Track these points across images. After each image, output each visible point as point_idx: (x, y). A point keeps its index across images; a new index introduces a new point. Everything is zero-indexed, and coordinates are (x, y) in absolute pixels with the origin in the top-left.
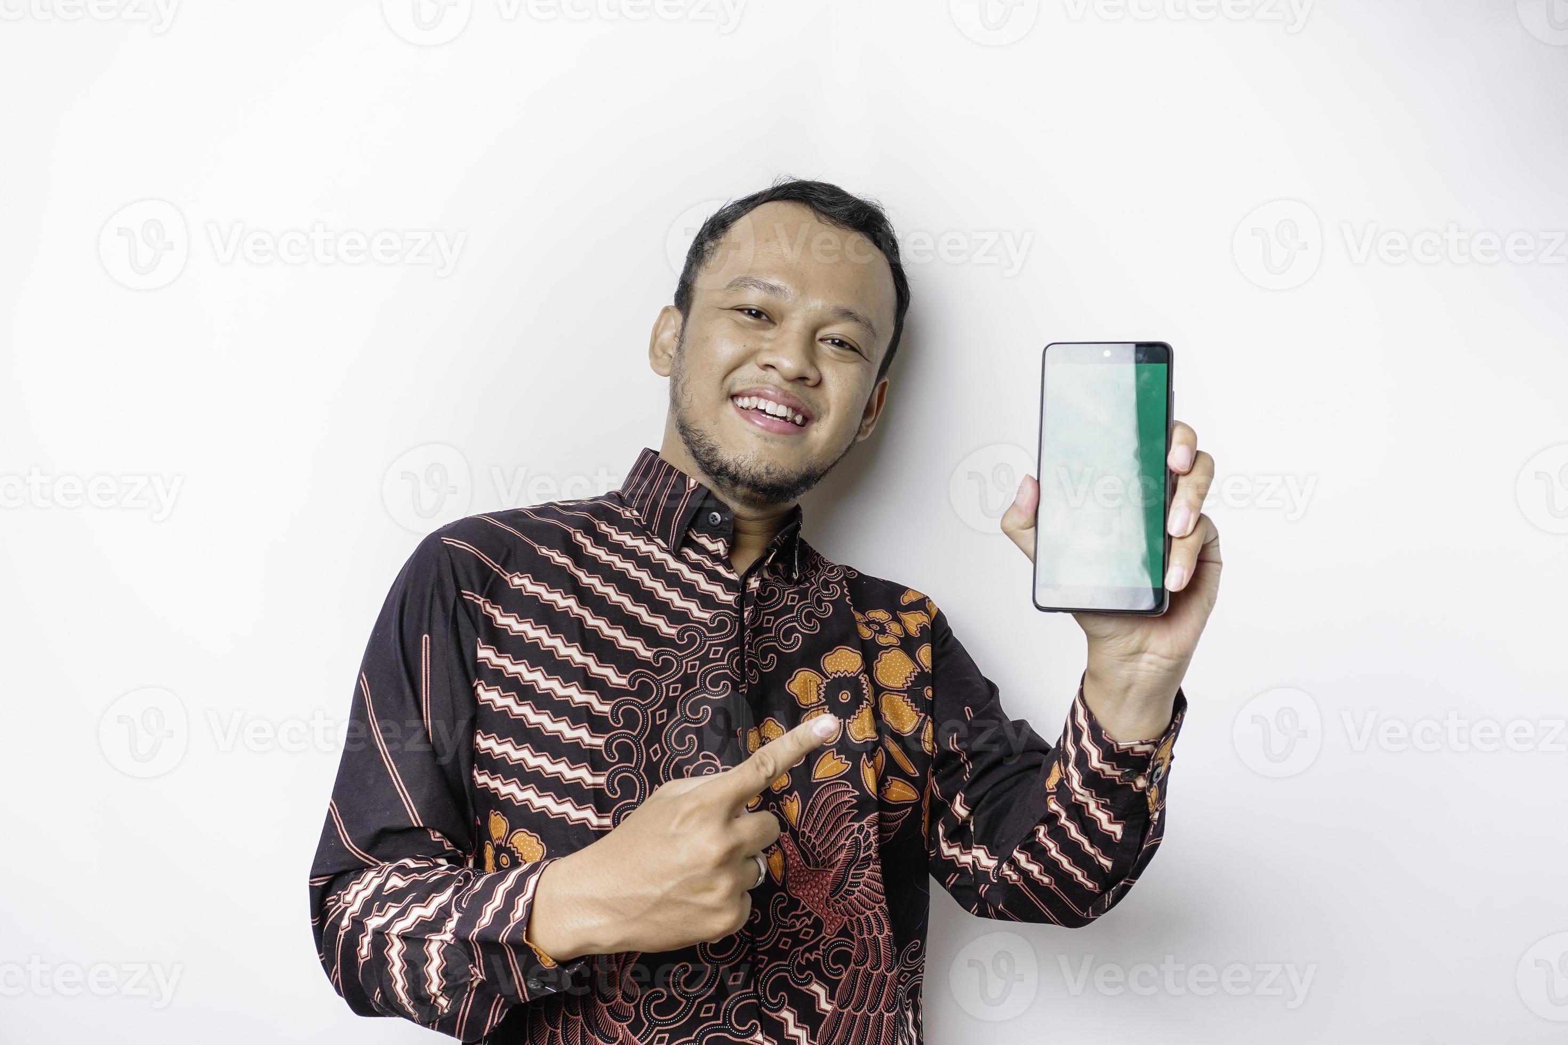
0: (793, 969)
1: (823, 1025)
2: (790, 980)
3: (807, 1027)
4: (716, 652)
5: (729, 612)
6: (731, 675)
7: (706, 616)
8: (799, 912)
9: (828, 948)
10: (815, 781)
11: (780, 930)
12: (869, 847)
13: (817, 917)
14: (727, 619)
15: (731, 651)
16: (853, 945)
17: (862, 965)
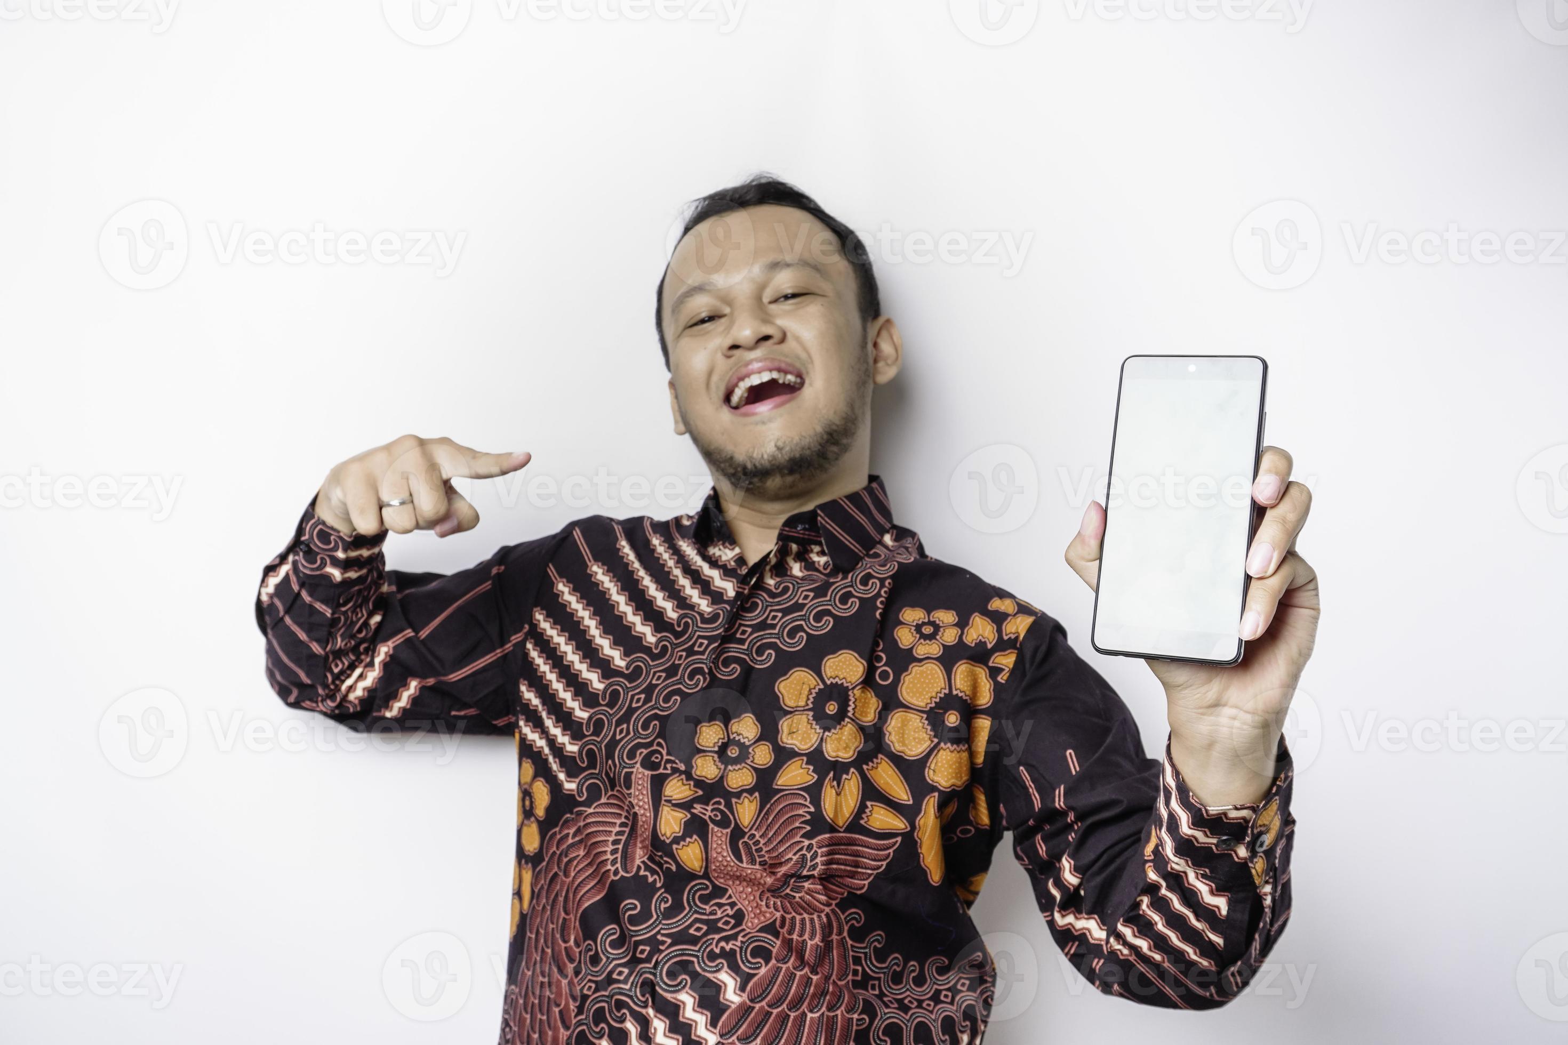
0: (702, 955)
2: (697, 965)
4: (700, 645)
8: (723, 901)
9: (747, 941)
10: (776, 787)
11: (696, 916)
12: (814, 867)
16: (774, 942)
17: (784, 964)
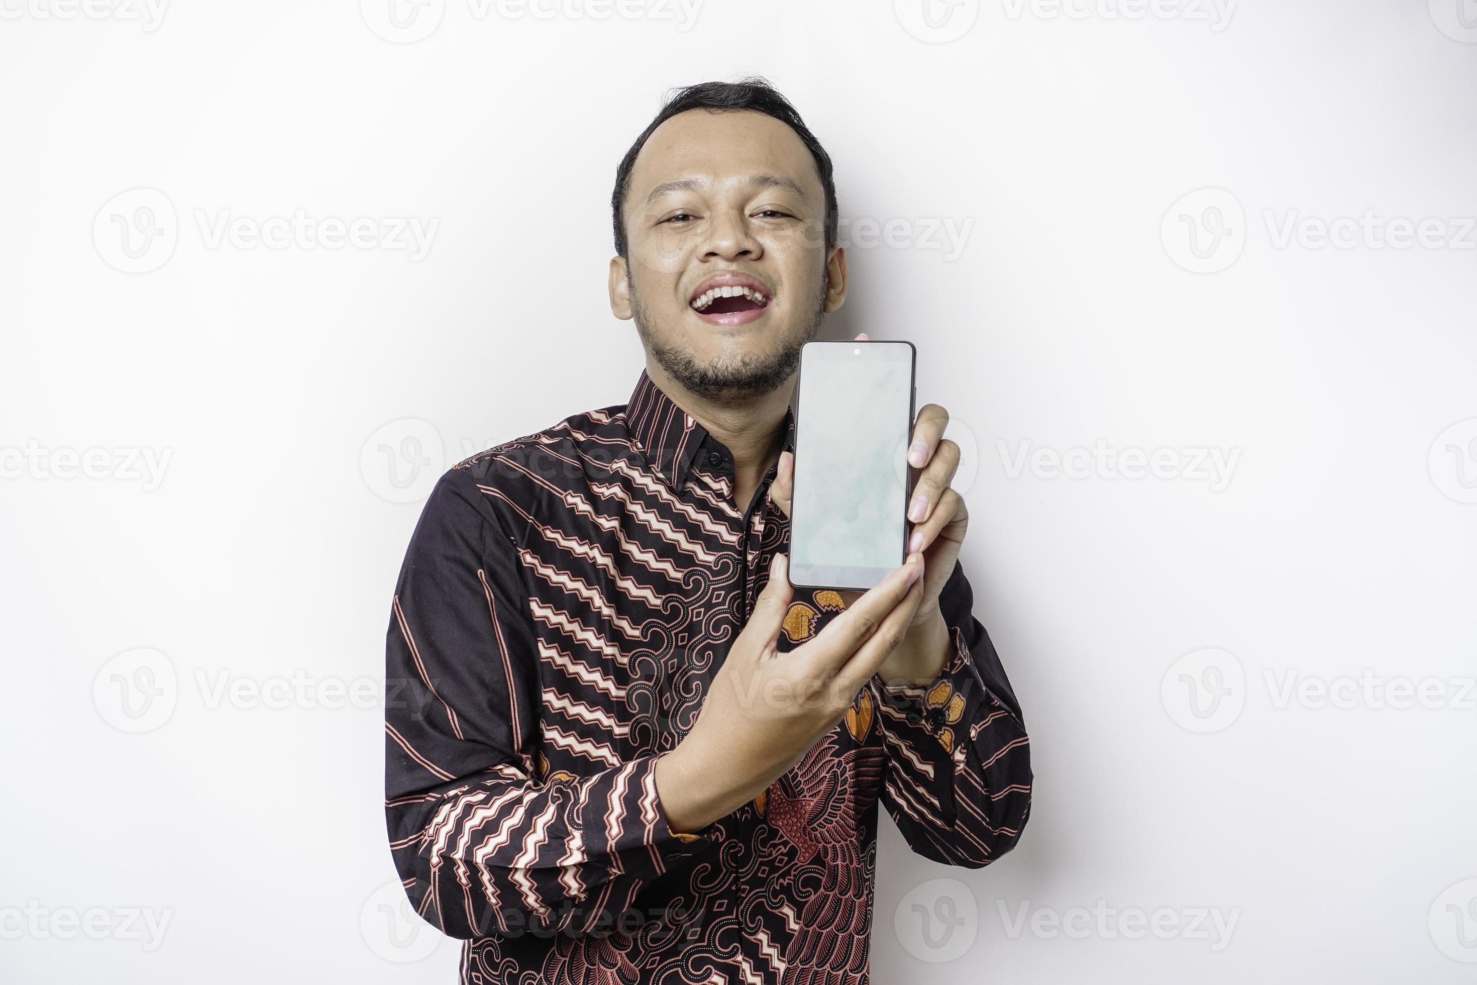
0: (769, 894)
1: (791, 943)
2: (766, 905)
3: (778, 945)
4: (718, 596)
5: (732, 554)
6: (732, 619)
7: (711, 559)
8: (776, 841)
11: (760, 859)
12: (845, 782)
13: (793, 846)
14: (730, 562)
15: (732, 594)
16: (824, 872)
17: (831, 891)
